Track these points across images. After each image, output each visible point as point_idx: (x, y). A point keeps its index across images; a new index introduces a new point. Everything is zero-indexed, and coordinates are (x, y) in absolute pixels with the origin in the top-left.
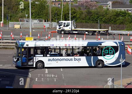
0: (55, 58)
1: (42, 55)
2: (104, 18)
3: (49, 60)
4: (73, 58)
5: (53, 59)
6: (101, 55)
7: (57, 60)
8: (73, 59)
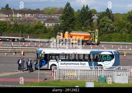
0: (66, 62)
1: (55, 60)
2: (27, 30)
3: (61, 64)
4: (79, 62)
5: (65, 63)
6: (100, 61)
7: (67, 64)
8: (80, 64)
